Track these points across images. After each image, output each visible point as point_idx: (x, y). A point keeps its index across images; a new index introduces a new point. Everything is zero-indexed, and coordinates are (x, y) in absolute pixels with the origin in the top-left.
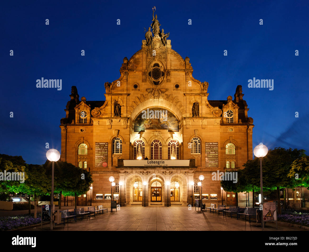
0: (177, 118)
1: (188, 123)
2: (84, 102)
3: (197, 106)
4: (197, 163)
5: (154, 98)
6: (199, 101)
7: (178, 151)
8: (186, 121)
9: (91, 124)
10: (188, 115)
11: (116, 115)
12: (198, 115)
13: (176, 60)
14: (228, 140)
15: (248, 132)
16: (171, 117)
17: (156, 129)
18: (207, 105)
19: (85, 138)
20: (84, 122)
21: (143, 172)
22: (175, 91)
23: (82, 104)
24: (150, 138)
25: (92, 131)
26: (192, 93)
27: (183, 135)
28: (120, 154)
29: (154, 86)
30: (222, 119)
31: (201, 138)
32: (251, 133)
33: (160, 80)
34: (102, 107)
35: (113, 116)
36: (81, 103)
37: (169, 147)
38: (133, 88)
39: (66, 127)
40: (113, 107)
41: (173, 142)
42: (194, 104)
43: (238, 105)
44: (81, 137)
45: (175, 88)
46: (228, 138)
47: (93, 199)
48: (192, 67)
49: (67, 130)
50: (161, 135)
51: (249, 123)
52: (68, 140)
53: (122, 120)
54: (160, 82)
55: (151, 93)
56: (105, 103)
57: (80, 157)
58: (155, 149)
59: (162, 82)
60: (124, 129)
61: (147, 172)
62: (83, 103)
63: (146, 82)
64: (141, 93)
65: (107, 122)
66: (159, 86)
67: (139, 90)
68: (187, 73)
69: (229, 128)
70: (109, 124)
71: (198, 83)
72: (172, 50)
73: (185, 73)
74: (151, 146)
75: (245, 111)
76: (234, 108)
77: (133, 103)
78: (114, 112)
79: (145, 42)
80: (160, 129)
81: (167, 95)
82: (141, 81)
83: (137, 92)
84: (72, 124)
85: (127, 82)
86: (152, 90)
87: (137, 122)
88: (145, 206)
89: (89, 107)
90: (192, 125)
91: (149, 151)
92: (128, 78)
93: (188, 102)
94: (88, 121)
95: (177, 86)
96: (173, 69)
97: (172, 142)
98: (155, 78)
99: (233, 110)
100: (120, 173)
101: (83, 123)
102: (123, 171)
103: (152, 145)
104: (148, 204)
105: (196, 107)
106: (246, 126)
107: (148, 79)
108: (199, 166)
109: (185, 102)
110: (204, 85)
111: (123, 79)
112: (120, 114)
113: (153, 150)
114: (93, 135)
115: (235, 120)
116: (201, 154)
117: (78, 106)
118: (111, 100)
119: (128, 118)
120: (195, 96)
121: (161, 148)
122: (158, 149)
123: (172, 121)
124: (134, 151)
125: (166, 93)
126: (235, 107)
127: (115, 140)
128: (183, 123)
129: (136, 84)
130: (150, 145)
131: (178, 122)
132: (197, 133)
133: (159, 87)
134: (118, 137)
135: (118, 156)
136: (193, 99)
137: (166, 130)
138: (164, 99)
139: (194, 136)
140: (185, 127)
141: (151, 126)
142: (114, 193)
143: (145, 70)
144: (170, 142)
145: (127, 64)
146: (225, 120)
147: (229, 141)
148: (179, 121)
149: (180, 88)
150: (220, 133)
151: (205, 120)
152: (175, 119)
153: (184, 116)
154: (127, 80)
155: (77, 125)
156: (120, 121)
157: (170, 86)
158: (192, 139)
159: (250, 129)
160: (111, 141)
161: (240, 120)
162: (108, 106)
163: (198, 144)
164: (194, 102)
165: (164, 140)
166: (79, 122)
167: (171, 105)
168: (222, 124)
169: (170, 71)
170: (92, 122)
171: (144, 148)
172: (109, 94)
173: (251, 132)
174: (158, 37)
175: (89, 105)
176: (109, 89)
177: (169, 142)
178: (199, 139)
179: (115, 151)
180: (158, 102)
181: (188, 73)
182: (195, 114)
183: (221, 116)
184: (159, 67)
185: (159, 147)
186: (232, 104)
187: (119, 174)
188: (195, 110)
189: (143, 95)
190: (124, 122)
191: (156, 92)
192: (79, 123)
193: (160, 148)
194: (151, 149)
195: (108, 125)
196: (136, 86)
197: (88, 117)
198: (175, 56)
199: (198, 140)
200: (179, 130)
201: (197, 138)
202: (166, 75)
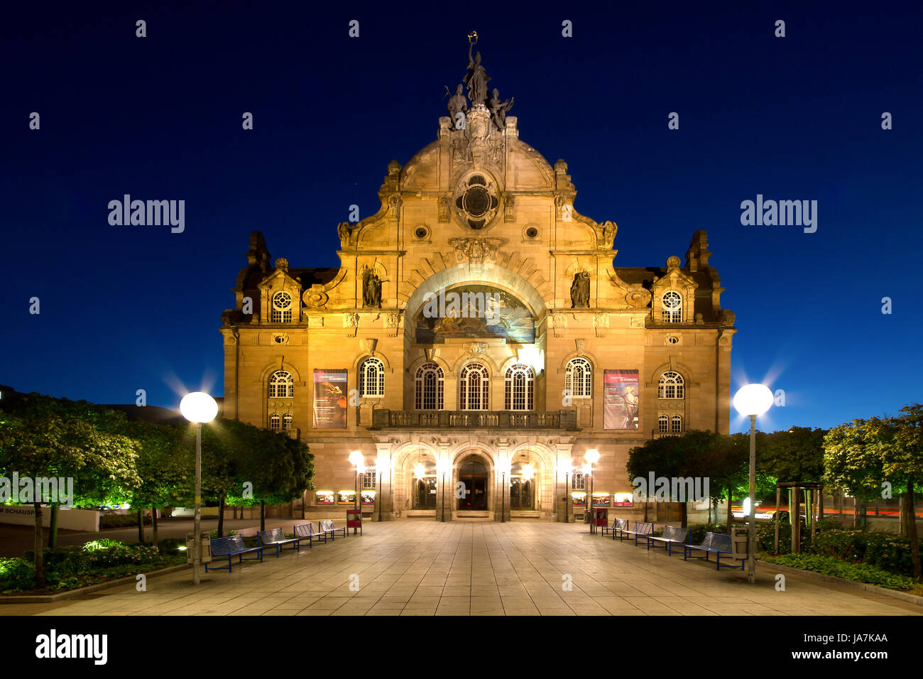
0: (531, 311)
1: (559, 323)
2: (284, 271)
3: (584, 282)
4: (581, 419)
5: (470, 262)
6: (590, 269)
7: (532, 391)
8: (555, 318)
9: (302, 323)
10: (560, 304)
11: (368, 303)
12: (586, 303)
13: (530, 168)
14: (665, 364)
15: (720, 344)
16: (514, 307)
17: (474, 337)
18: (612, 279)
19: (286, 359)
20: (285, 320)
21: (439, 439)
22: (526, 245)
23: (279, 276)
24: (459, 359)
25: (305, 342)
26: (571, 248)
27: (546, 352)
28: (378, 396)
29: (470, 233)
30: (651, 314)
31: (593, 359)
32: (726, 346)
33: (487, 217)
34: (331, 283)
35: (360, 306)
36: (277, 273)
37: (508, 379)
38: (415, 237)
39: (236, 330)
40: (360, 283)
41: (520, 368)
42: (577, 276)
43: (695, 280)
44: (277, 356)
45: (526, 237)
46: (667, 360)
47: (309, 503)
48: (573, 185)
49: (238, 338)
50: (488, 351)
51: (725, 323)
52: (241, 364)
53: (384, 316)
54: (486, 223)
55: (463, 250)
56: (341, 273)
57: (273, 404)
58: (470, 385)
59: (491, 222)
60: (390, 336)
61: (449, 441)
62: (280, 273)
63: (449, 222)
64: (436, 249)
65: (345, 320)
66: (484, 233)
67: (430, 242)
68: (559, 201)
69: (668, 334)
70: (350, 324)
71: (588, 224)
72: (521, 143)
73: (555, 200)
74: (462, 377)
75: (714, 294)
76: (685, 287)
77: (415, 273)
78: (364, 295)
79: (447, 121)
80: (484, 337)
81: (504, 254)
82: (436, 220)
83: (425, 246)
84: (253, 325)
85: (399, 221)
86: (465, 243)
87: (423, 319)
88: (443, 520)
89: (296, 283)
90: (570, 329)
91: (455, 390)
92: (401, 213)
93: (560, 272)
94: (295, 318)
95: (532, 233)
96: (523, 190)
97: (515, 369)
98: (473, 213)
99: (680, 293)
100: (379, 442)
101: (282, 321)
102: (386, 438)
103: (462, 374)
104: (451, 514)
105: (581, 284)
106: (715, 331)
107: (454, 215)
108: (585, 427)
109: (553, 272)
110: (604, 229)
111: (387, 215)
112: (380, 300)
113: (465, 388)
114: (307, 351)
115: (685, 316)
116: (592, 397)
117: (266, 281)
118: (354, 267)
119: (401, 311)
120: (579, 257)
121: (486, 383)
122: (479, 385)
123: (518, 318)
124: (417, 390)
125: (503, 249)
126: (686, 283)
127: (366, 363)
128: (545, 322)
129: (422, 227)
130: (458, 376)
131: (534, 321)
132: (582, 346)
133: (482, 234)
134: (374, 356)
135: (375, 403)
136: (575, 265)
137: (500, 340)
138: (496, 264)
139: (576, 354)
140: (550, 332)
141: (460, 329)
142: (363, 489)
143: (446, 192)
144: (512, 369)
145: (398, 178)
146: (658, 316)
147: (667, 366)
148: (534, 318)
149: (541, 236)
150: (646, 346)
151: (604, 315)
152: (525, 313)
153: (549, 305)
154: (398, 217)
155: (264, 326)
156: (378, 317)
157: (514, 232)
158: (570, 362)
159: (726, 338)
160: (355, 365)
161: (700, 316)
162: (346, 281)
163: (585, 373)
164: (576, 273)
165: (494, 363)
166: (270, 320)
167: (515, 279)
168: (651, 324)
169: (513, 194)
170: (304, 321)
171: (443, 382)
172: (349, 252)
173: (727, 344)
174: (483, 109)
175: (298, 279)
176: (350, 241)
177: (509, 369)
178: (587, 362)
179: (365, 391)
180: (480, 271)
181: (561, 201)
182: (580, 300)
183: (649, 305)
184: (485, 185)
185: (482, 379)
186: (680, 276)
187: (377, 444)
188: (580, 290)
189: (440, 253)
190: (390, 320)
191: (476, 247)
192: (272, 321)
193: (484, 382)
194: (462, 385)
195: (346, 328)
196: (421, 233)
197: (294, 307)
198: (527, 158)
199: (585, 364)
200: (536, 339)
201: (581, 359)
202: (501, 205)
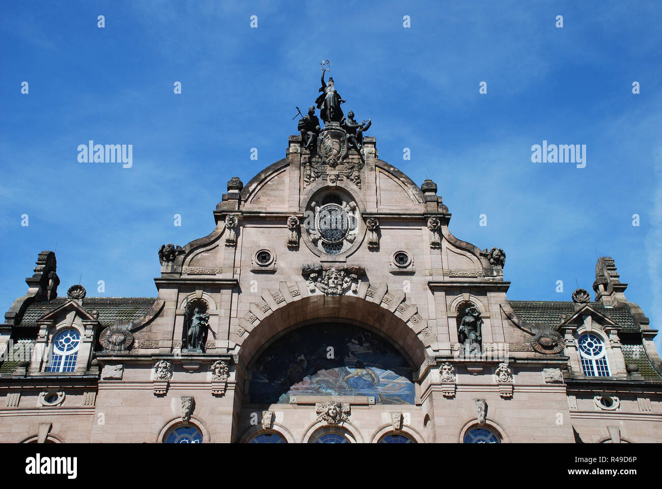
0: (407, 359)
1: (448, 376)
5: (325, 293)
11: (188, 346)
16: (384, 353)
17: (330, 394)
18: (509, 318)
20: (65, 369)
24: (310, 427)
29: (324, 259)
33: (345, 241)
35: (176, 350)
38: (255, 265)
40: (181, 320)
43: (613, 320)
45: (394, 265)
55: (316, 278)
56: (156, 307)
59: (351, 246)
63: (299, 245)
64: (281, 278)
65: (154, 369)
67: (274, 269)
68: (431, 223)
70: (160, 375)
73: (426, 222)
75: (644, 339)
76: (604, 328)
77: (253, 306)
78: (184, 335)
79: (297, 139)
80: (345, 395)
81: (368, 284)
82: (283, 242)
85: (236, 243)
86: (319, 270)
87: (261, 368)
89: (91, 318)
90: (463, 384)
92: (240, 234)
94: (81, 365)
95: (401, 259)
96: (386, 212)
98: (327, 235)
101: (61, 370)
107: (304, 237)
109: (432, 307)
111: (222, 237)
112: (204, 343)
115: (613, 368)
118: (175, 298)
119: (232, 357)
123: (390, 368)
132: (482, 411)
134: (189, 423)
138: (357, 296)
141: (311, 383)
143: (295, 212)
146: (577, 368)
149: (413, 265)
154: (236, 239)
157: (380, 258)
161: (632, 368)
162: (163, 316)
168: (570, 379)
169: (376, 216)
170: (93, 371)
172: (170, 280)
176: (173, 266)
181: (434, 224)
183: (562, 352)
184: (341, 205)
186: (593, 315)
189: (286, 282)
190: (216, 370)
191: (332, 276)
192: (46, 370)
195: (154, 381)
196: (263, 258)
197: (83, 350)
198: (389, 178)
199: (489, 436)
200: (416, 399)
202: (362, 228)
